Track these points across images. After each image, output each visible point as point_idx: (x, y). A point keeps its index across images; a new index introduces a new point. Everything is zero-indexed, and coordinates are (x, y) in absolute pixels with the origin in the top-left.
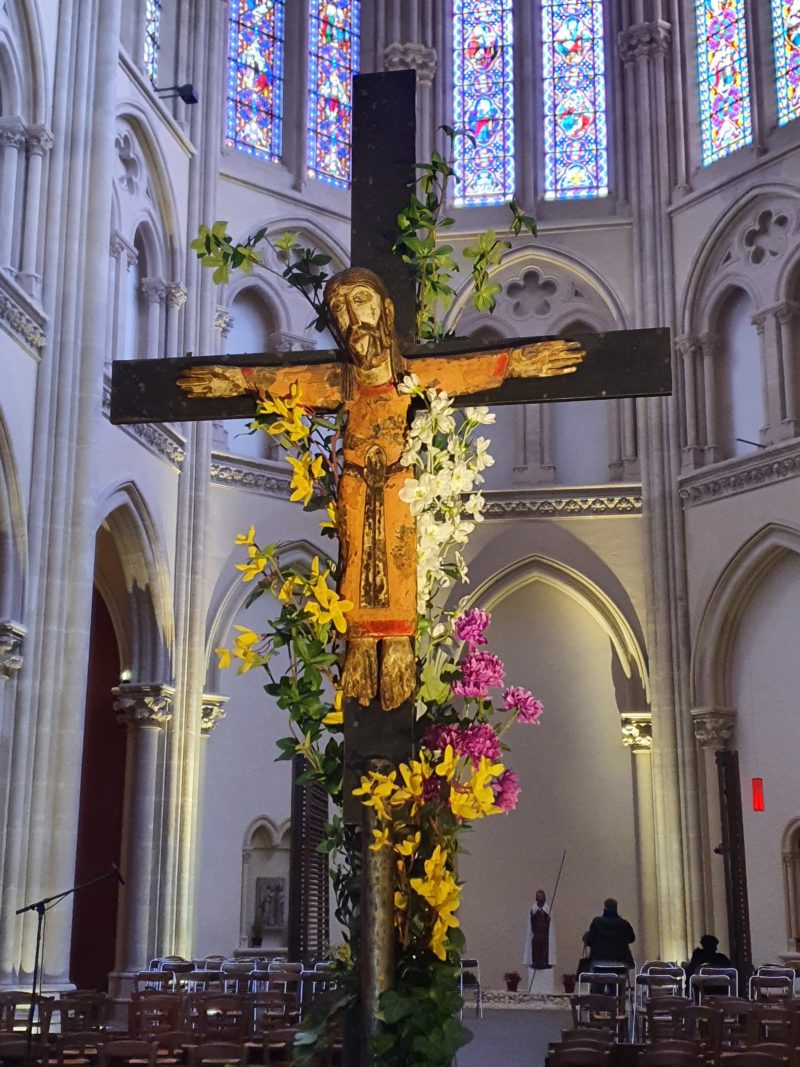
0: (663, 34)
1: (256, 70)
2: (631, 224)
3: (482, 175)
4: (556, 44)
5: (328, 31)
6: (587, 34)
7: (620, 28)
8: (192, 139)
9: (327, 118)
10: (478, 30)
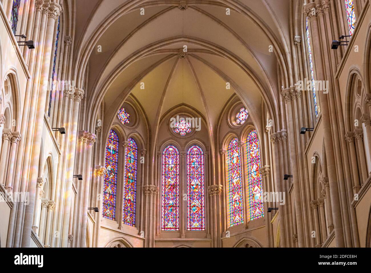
0: (220, 188)
1: (110, 194)
2: (211, 241)
3: (170, 222)
4: (191, 186)
5: (129, 180)
6: (199, 184)
7: (209, 185)
8: (94, 218)
9: (127, 206)
10: (169, 180)
